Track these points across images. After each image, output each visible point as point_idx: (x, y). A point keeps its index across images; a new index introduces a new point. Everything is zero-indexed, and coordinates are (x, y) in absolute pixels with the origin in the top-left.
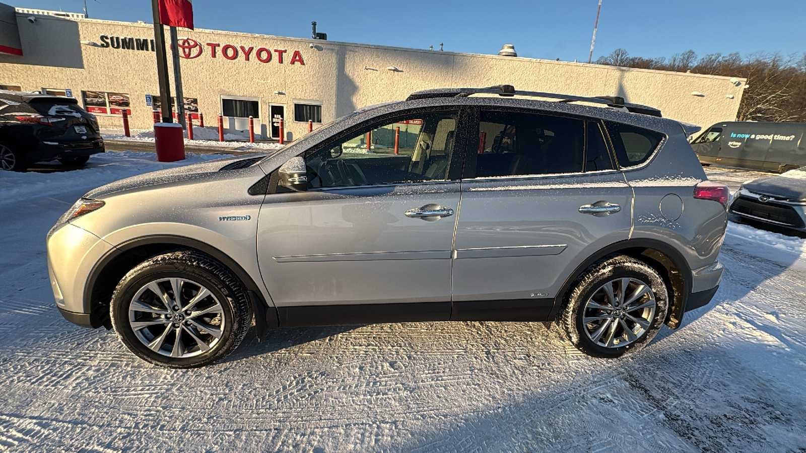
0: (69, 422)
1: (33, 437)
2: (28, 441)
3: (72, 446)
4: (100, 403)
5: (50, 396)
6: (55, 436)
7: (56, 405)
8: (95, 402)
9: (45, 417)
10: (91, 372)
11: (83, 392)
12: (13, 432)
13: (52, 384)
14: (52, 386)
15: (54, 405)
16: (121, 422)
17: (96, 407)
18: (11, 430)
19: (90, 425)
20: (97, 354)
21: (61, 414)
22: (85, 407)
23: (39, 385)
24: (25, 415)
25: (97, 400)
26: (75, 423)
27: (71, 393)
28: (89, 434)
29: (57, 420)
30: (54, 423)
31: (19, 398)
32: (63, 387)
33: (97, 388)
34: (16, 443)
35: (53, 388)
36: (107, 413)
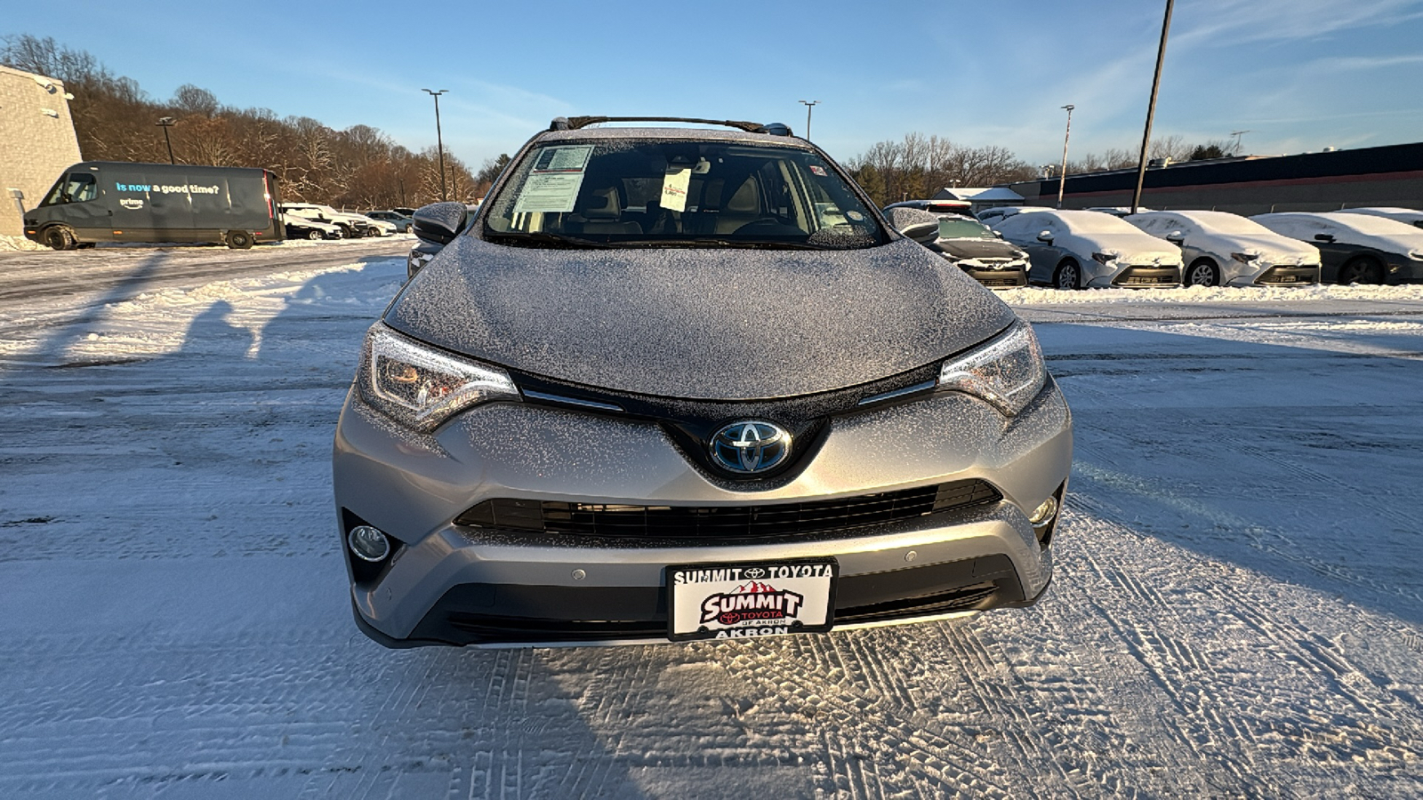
0: (1107, 617)
1: (1152, 634)
2: (1159, 634)
3: (1121, 597)
4: (1059, 610)
5: (1101, 670)
6: (1130, 617)
7: (1103, 649)
8: (1062, 616)
9: (1125, 644)
10: (1025, 656)
11: (1061, 637)
12: (1170, 659)
13: (1084, 687)
14: (1086, 683)
15: (1106, 652)
16: (1062, 579)
17: (1067, 610)
18: (1170, 663)
19: (1091, 599)
20: (979, 683)
21: (1107, 633)
22: (1077, 619)
23: (1100, 701)
24: (1145, 670)
25: (1058, 617)
26: (1102, 612)
27: (1075, 649)
28: (1098, 593)
29: (1117, 631)
30: (1122, 629)
31: (1138, 704)
32: (1075, 668)
33: (1044, 629)
34: (1171, 640)
35: (1088, 679)
36: (1065, 596)
